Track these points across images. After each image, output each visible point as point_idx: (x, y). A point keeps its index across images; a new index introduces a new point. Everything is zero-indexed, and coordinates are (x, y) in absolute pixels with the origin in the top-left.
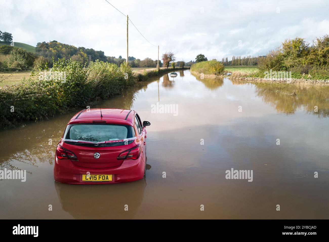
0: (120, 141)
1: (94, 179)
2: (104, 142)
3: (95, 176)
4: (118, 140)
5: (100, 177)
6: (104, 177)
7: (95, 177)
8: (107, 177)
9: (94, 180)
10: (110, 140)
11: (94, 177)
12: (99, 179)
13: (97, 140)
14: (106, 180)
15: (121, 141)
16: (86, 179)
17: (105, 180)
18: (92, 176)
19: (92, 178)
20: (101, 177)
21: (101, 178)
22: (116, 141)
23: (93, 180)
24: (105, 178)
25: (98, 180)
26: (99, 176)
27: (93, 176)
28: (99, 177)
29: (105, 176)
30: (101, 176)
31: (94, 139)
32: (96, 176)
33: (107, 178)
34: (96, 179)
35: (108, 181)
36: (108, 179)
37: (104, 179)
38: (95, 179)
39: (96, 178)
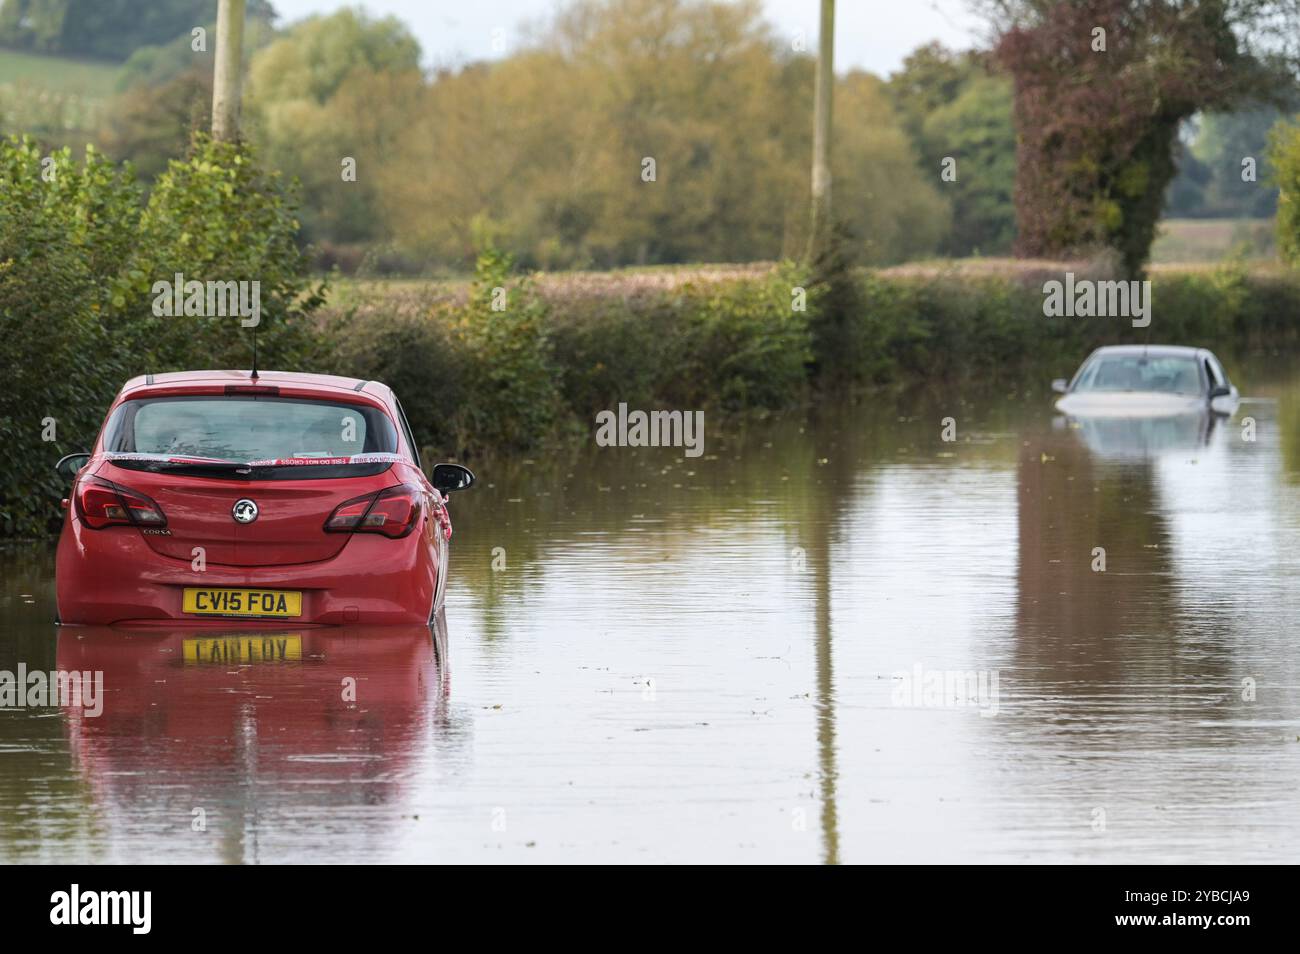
0: (334, 462)
1: (229, 605)
2: (274, 462)
3: (233, 595)
4: (327, 456)
5: (254, 598)
6: (268, 599)
7: (236, 597)
8: (282, 599)
9: (229, 611)
10: (296, 456)
11: (229, 599)
12: (250, 609)
13: (247, 453)
14: (278, 610)
15: (339, 462)
16: (198, 606)
17: (274, 613)
18: (222, 597)
19: (221, 603)
20: (259, 599)
21: (256, 602)
22: (319, 459)
23: (225, 608)
24: (272, 603)
25: (244, 610)
26: (251, 595)
27: (226, 594)
28: (250, 598)
29: (272, 597)
30: (258, 595)
31: (233, 452)
32: (239, 594)
33: (282, 605)
34: (239, 608)
35: (286, 618)
36: (284, 608)
37: (271, 609)
38: (235, 605)
39: (239, 601)
